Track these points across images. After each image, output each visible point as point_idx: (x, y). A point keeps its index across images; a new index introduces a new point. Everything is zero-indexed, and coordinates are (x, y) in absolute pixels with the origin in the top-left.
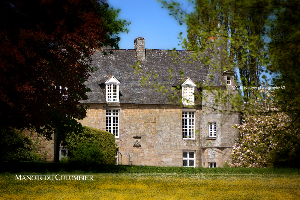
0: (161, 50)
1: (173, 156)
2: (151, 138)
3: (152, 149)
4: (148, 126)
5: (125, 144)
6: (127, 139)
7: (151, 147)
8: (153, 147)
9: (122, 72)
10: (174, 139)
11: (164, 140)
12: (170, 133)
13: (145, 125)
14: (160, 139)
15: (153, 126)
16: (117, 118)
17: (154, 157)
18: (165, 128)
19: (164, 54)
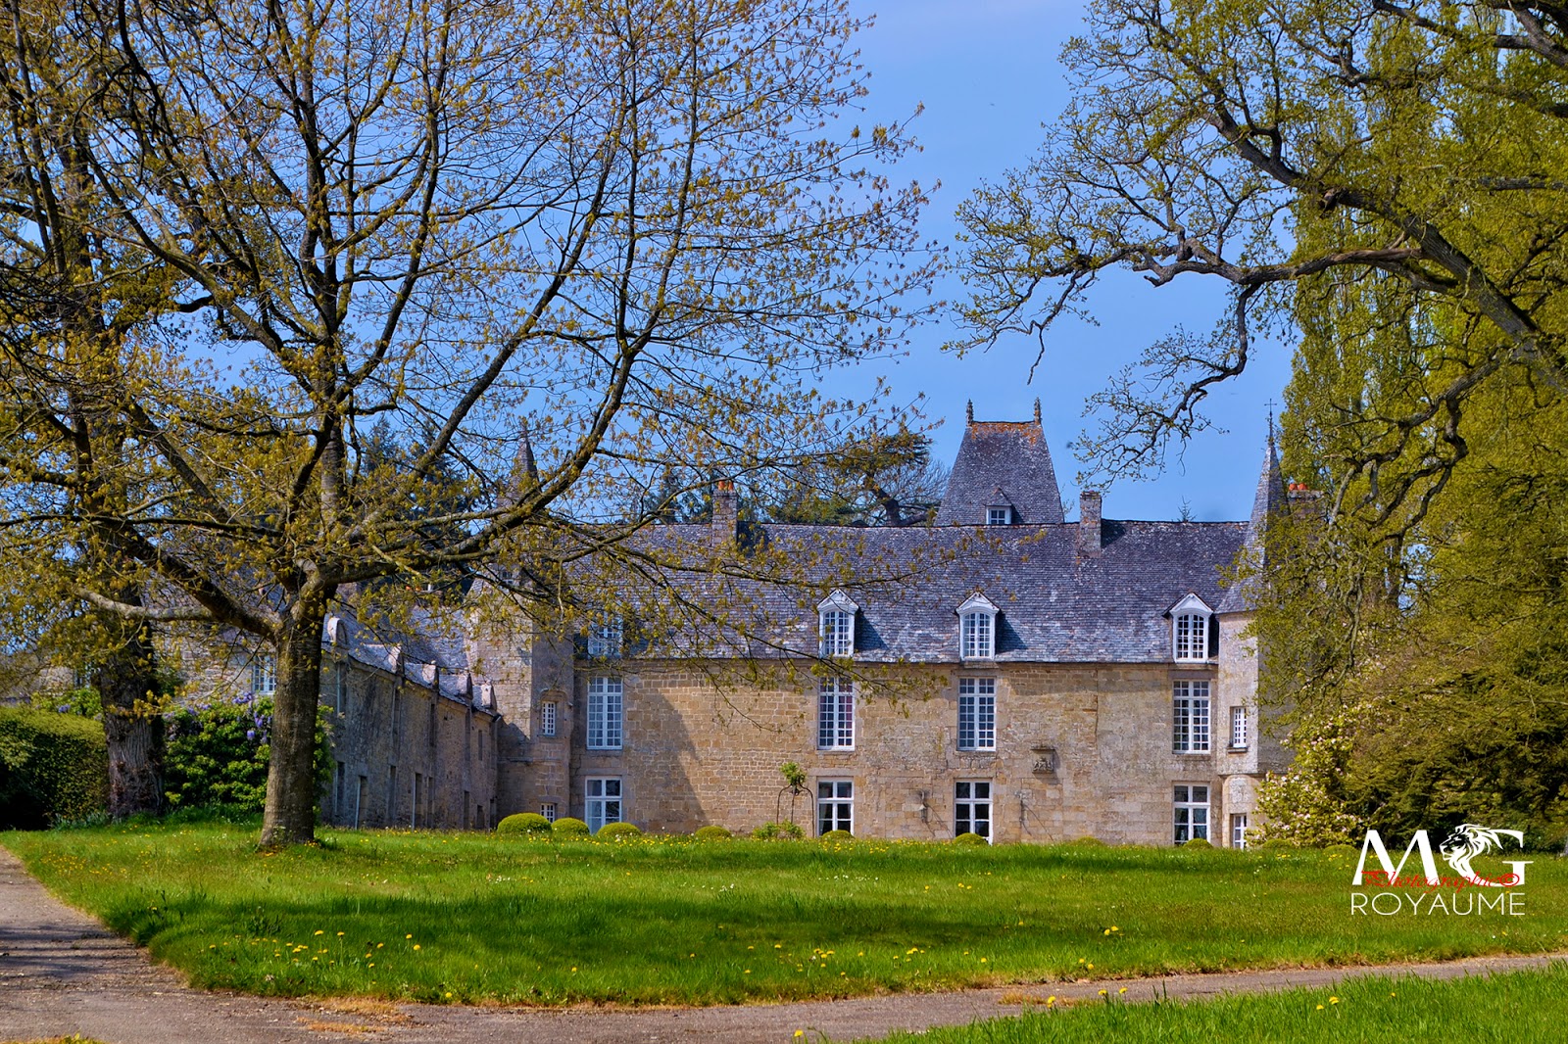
0: (1150, 523)
1: (1145, 798)
2: (1083, 750)
3: (1084, 779)
4: (1075, 719)
5: (1008, 767)
6: (1014, 754)
7: (1081, 774)
8: (1087, 773)
9: (1028, 581)
10: (1148, 753)
11: (1120, 756)
12: (1135, 737)
13: (1066, 718)
14: (1108, 754)
15: (1090, 719)
16: (991, 700)
17: (1091, 799)
18: (1121, 724)
19: (1157, 533)
